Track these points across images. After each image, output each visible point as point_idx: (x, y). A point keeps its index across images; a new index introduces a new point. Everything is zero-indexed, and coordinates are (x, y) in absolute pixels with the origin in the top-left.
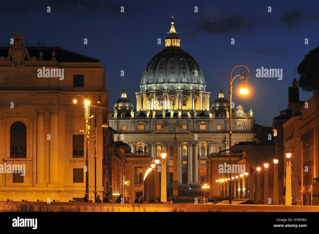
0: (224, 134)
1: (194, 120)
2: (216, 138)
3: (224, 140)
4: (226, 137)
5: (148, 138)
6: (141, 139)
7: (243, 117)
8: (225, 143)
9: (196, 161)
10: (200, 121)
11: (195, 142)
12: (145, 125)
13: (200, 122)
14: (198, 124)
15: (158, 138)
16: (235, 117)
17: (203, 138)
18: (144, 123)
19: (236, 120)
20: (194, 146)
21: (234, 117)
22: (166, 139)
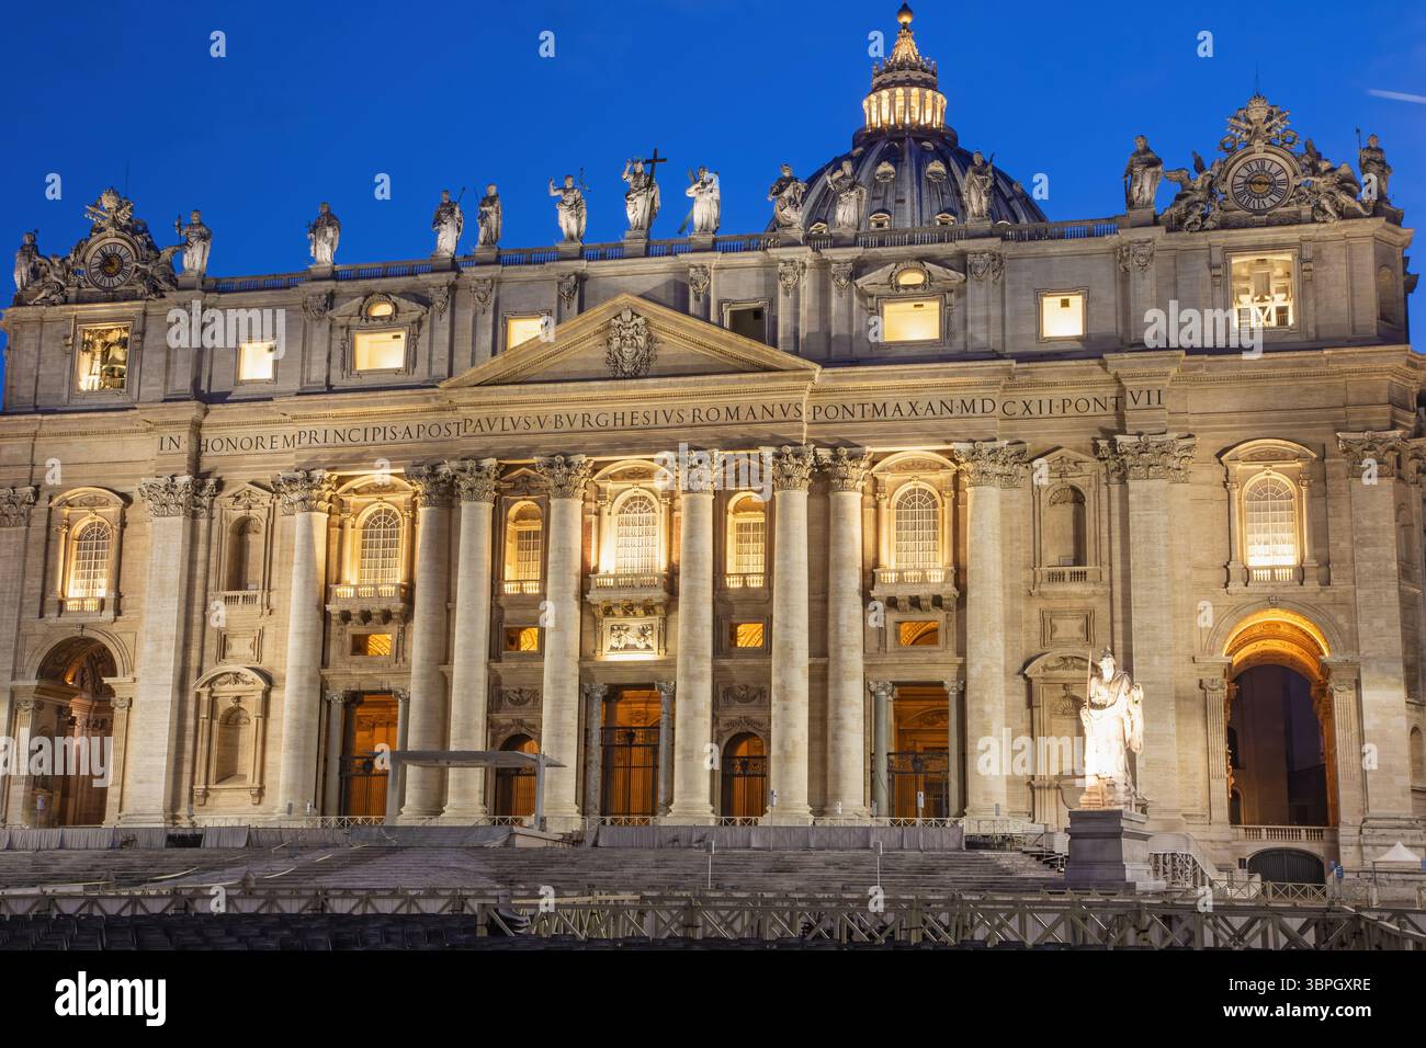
0: (1104, 366)
1: (829, 253)
2: (1035, 409)
3: (1110, 421)
4: (1122, 390)
5: (435, 431)
6: (379, 438)
7: (1295, 208)
8: (1113, 444)
9: (844, 621)
10: (880, 263)
11: (834, 448)
12: (419, 322)
13: (879, 275)
14: (870, 289)
15: (508, 424)
16: (1216, 214)
17: (906, 409)
18: (403, 303)
19: (1221, 238)
20: (825, 483)
21: (1204, 217)
22: (578, 425)
